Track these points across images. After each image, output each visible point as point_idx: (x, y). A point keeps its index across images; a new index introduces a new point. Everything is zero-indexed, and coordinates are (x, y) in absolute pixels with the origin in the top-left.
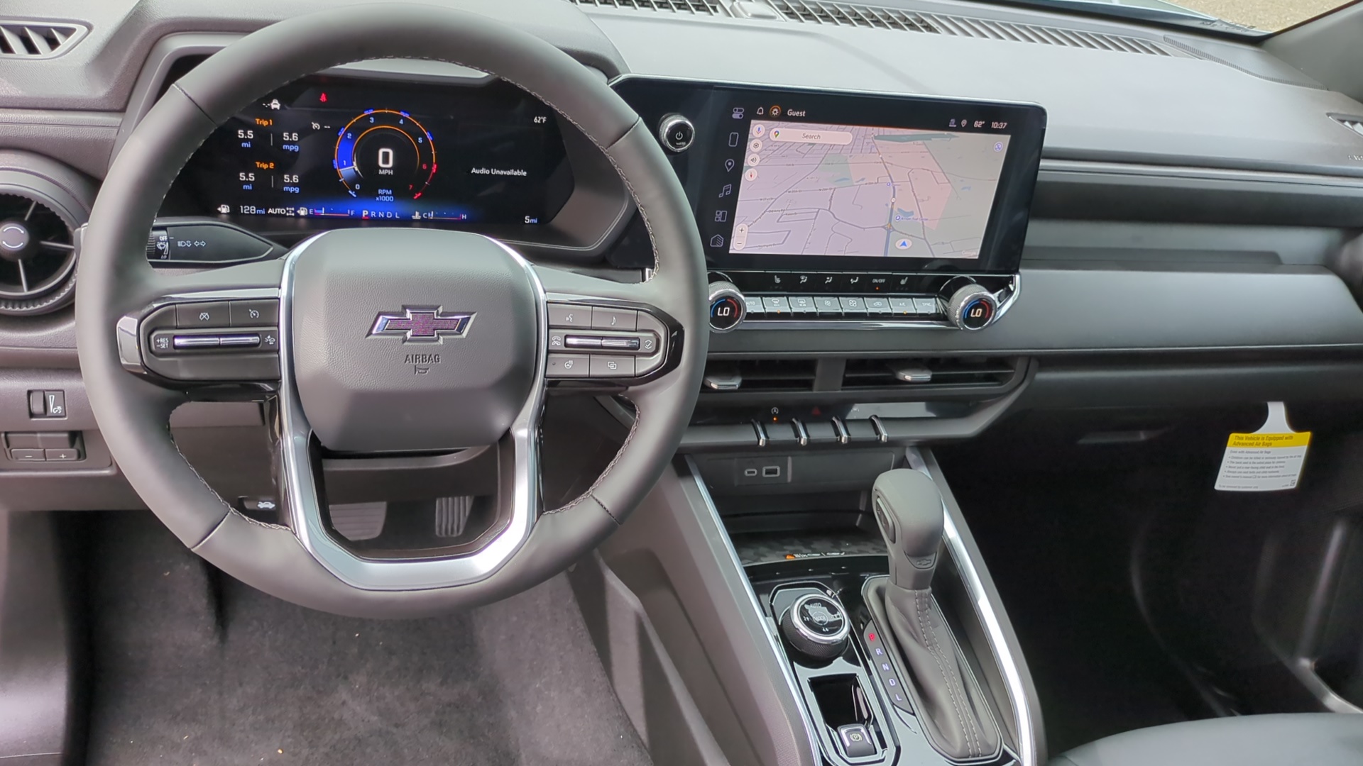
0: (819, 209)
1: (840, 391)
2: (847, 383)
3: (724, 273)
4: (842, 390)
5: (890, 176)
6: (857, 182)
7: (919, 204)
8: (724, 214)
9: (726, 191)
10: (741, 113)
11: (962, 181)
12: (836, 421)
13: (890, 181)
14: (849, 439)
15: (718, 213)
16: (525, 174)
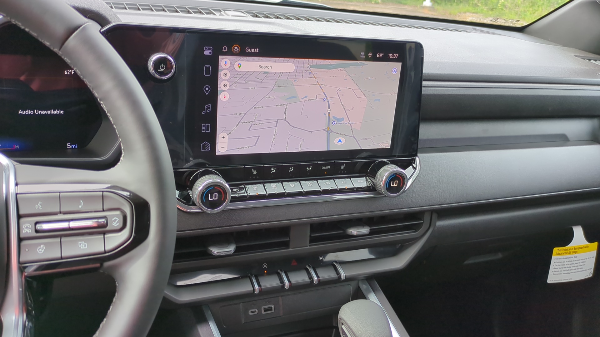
0: (278, 120)
1: (309, 247)
2: (313, 240)
3: (213, 169)
4: (310, 246)
5: (324, 93)
6: (302, 99)
7: (347, 112)
8: (208, 126)
9: (207, 109)
10: (210, 51)
11: (374, 95)
12: (309, 268)
13: (325, 98)
14: (319, 281)
15: (204, 126)
16: (62, 112)
